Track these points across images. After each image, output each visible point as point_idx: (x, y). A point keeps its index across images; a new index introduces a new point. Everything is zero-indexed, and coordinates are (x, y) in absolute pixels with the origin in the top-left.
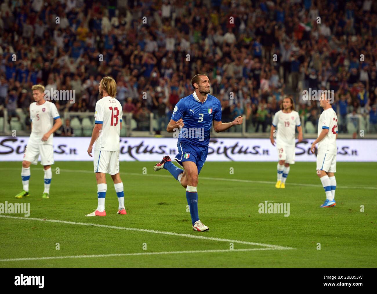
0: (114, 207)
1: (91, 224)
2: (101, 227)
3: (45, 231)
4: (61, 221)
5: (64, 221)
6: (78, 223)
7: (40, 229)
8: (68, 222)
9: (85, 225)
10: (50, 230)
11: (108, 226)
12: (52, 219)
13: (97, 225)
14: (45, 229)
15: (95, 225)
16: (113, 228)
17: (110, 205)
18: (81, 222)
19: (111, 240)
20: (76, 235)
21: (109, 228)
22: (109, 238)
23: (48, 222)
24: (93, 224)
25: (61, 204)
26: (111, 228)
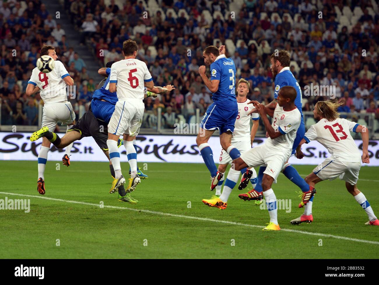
0: (355, 218)
1: (329, 235)
2: (341, 240)
3: (279, 240)
4: (296, 231)
5: (299, 231)
6: (315, 234)
7: (274, 238)
8: (304, 233)
9: (322, 236)
10: (284, 240)
11: (349, 238)
12: (286, 228)
13: (336, 237)
14: (278, 239)
15: (334, 237)
16: (355, 241)
17: (350, 214)
18: (318, 232)
19: (352, 253)
20: (313, 246)
21: (349, 241)
22: (350, 251)
23: (282, 232)
24: (331, 236)
25: (295, 212)
26: (352, 241)
